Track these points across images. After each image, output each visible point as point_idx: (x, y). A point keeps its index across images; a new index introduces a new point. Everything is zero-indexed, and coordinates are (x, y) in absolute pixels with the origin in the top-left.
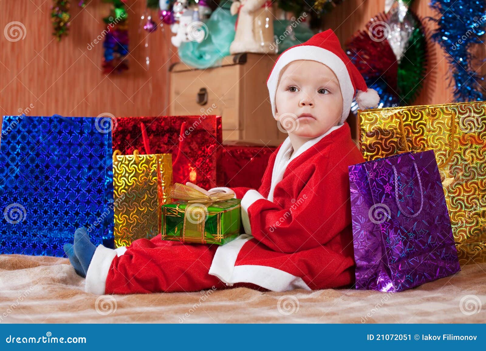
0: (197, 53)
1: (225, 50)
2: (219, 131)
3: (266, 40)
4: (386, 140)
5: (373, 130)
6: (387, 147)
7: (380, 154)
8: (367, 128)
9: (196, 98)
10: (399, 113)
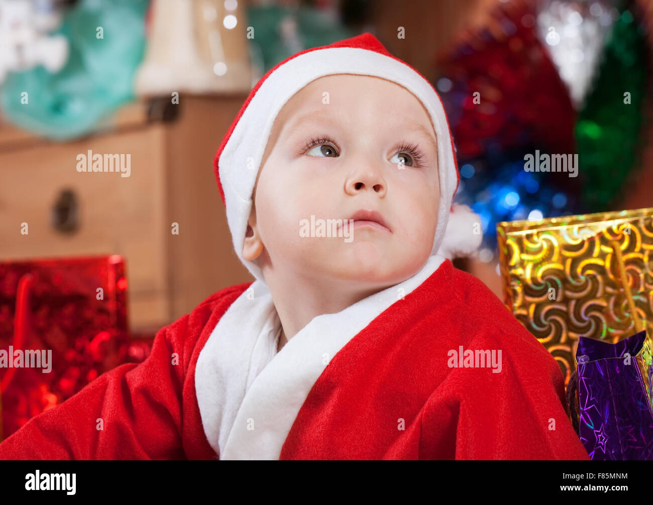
0: (47, 98)
1: (120, 88)
2: (121, 298)
3: (228, 57)
4: (580, 302)
5: (542, 277)
6: (580, 319)
7: (563, 339)
8: (525, 274)
9: (46, 215)
10: (610, 230)
